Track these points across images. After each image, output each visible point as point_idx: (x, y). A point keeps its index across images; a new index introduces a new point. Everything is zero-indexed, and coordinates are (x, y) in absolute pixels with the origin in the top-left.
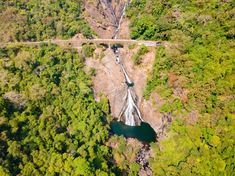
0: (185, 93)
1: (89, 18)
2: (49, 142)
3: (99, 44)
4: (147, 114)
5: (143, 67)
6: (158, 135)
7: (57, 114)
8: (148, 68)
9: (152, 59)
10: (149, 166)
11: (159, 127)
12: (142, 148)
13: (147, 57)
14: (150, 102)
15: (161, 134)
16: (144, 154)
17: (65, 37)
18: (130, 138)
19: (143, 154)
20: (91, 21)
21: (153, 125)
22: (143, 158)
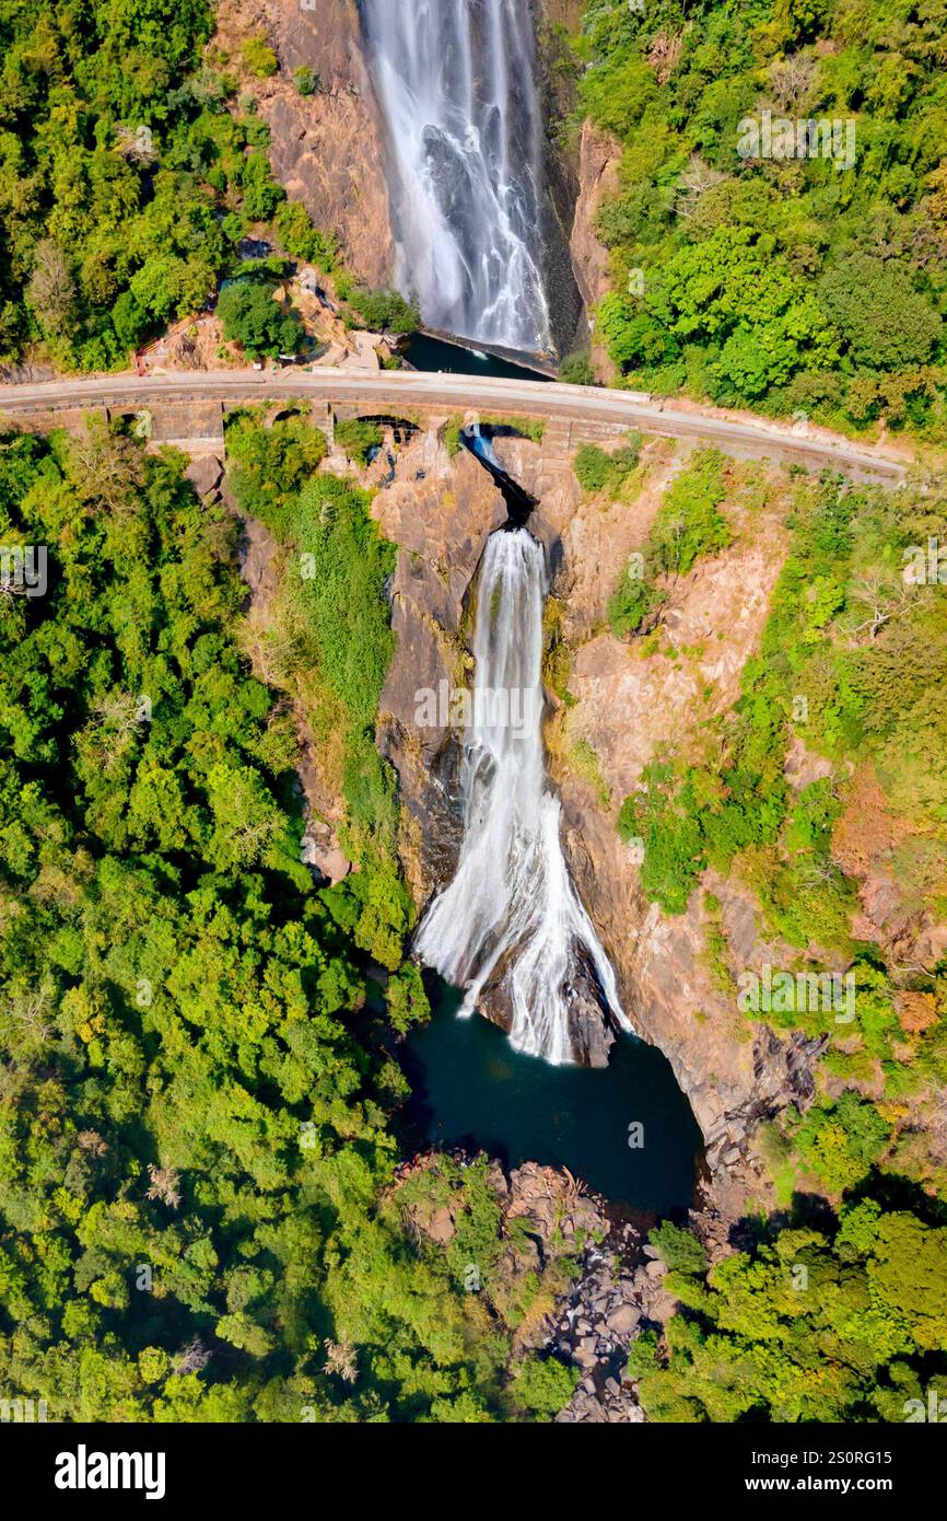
0: (933, 947)
1: (270, 84)
2: (56, 1260)
3: (355, 416)
4: (661, 1000)
5: (670, 653)
6: (712, 1158)
7: (78, 1040)
8: (712, 672)
9: (745, 613)
10: (628, 1374)
11: (729, 1105)
12: (600, 1247)
13: (710, 586)
14: (686, 928)
15: (735, 1154)
16: (609, 1293)
17: (91, 350)
18: (530, 1167)
19: (604, 1289)
20: (289, 123)
21: (689, 1073)
22: (600, 1318)
